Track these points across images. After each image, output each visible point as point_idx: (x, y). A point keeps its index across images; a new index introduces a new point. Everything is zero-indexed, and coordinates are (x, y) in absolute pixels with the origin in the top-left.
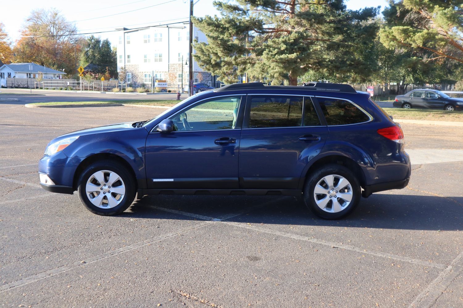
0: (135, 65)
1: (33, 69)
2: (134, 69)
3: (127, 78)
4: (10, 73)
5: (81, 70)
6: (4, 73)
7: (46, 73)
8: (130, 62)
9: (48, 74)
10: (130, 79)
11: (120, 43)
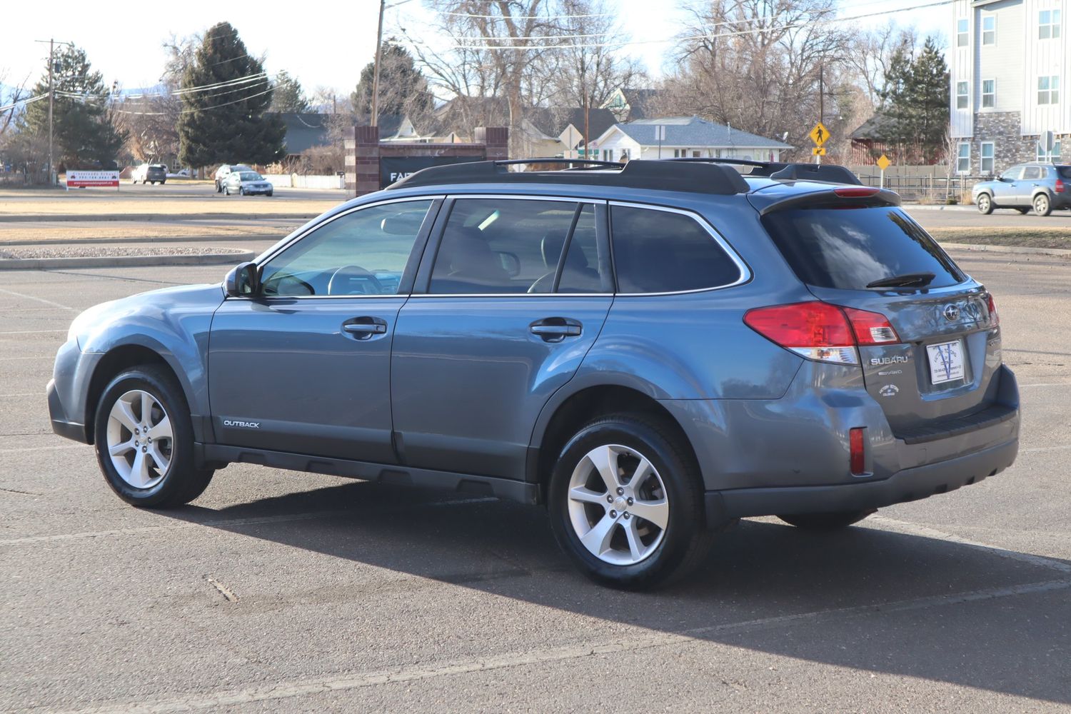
0: (1008, 113)
1: (666, 138)
2: (1004, 127)
3: (982, 157)
4: (629, 150)
5: (820, 136)
6: (611, 151)
7: (731, 147)
8: (991, 105)
9: (736, 149)
10: (991, 159)
11: (961, 41)
